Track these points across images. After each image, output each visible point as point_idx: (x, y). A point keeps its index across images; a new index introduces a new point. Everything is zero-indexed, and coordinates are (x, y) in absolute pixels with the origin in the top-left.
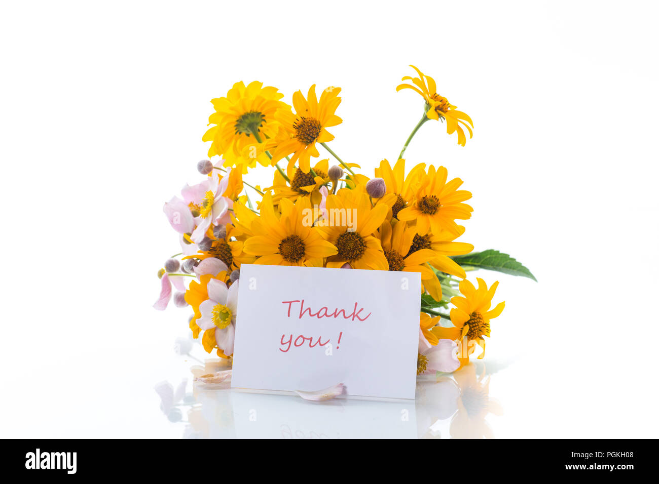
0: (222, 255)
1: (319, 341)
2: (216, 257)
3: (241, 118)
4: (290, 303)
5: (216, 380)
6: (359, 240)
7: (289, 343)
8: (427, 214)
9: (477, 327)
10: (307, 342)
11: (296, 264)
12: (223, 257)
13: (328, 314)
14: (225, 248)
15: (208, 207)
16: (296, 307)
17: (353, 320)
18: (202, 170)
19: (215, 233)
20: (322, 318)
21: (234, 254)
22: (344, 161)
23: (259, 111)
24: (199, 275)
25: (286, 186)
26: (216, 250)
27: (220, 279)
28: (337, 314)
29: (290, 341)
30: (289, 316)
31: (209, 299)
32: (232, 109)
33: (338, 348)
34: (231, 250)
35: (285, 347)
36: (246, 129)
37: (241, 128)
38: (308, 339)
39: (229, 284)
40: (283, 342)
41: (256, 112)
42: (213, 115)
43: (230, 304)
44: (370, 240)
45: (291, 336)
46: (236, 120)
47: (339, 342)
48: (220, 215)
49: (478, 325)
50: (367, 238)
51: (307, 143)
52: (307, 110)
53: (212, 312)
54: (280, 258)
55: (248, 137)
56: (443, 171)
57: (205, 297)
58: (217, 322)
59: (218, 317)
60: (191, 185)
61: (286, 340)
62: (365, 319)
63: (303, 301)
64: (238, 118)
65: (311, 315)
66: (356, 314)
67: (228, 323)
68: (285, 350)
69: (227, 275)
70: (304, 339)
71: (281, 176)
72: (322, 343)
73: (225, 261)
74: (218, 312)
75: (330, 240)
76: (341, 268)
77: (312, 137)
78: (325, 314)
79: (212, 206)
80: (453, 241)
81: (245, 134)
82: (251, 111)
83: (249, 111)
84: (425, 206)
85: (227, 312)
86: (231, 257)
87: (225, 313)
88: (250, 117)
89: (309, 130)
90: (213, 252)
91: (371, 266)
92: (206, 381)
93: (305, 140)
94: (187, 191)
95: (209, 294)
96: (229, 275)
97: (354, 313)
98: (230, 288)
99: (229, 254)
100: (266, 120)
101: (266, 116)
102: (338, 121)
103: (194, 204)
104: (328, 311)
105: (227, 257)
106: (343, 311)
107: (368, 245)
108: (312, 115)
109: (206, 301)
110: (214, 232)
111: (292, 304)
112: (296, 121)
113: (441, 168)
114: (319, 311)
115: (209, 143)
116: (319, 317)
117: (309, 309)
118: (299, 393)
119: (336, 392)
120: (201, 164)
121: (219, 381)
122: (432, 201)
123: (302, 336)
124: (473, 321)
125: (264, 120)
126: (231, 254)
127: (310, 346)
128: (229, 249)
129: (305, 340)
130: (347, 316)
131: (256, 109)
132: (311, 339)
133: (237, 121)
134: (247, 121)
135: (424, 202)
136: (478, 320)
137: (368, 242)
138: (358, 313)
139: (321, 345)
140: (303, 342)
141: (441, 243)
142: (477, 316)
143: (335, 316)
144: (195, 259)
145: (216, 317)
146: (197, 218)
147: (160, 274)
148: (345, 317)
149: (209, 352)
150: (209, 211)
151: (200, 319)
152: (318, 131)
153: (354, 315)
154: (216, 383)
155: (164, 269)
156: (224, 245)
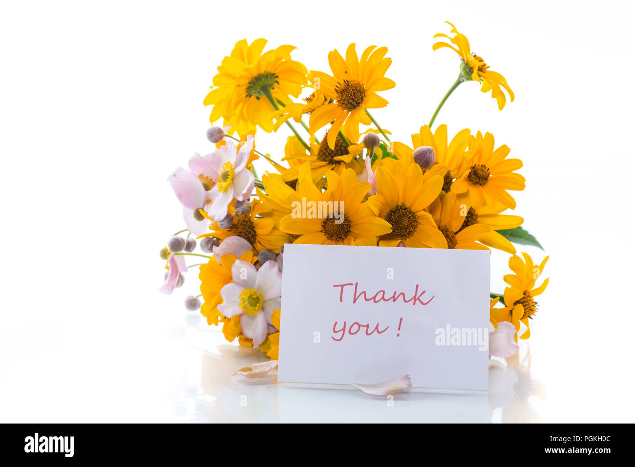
0: (245, 233)
1: (377, 328)
2: (239, 236)
3: (254, 80)
4: (342, 286)
5: (258, 374)
6: (412, 216)
7: (342, 331)
8: (477, 185)
9: (528, 306)
10: (363, 329)
11: (342, 243)
12: (246, 235)
13: (386, 298)
14: (249, 224)
15: (229, 181)
16: (349, 291)
17: (414, 304)
18: (214, 138)
19: (238, 209)
20: (379, 303)
21: (259, 231)
22: (382, 128)
23: (273, 72)
24: (218, 255)
25: (305, 155)
26: (238, 228)
27: (245, 260)
28: (395, 298)
29: (344, 329)
30: (341, 301)
31: (234, 282)
32: (246, 70)
33: (398, 335)
34: (254, 227)
35: (338, 336)
36: (259, 92)
37: (253, 91)
38: (364, 326)
39: (258, 265)
40: (336, 330)
41: (270, 73)
42: (217, 75)
43: (259, 288)
44: (423, 216)
45: (345, 323)
46: (248, 82)
47: (399, 329)
48: (246, 189)
49: (529, 305)
50: (420, 213)
51: (350, 109)
52: (346, 72)
53: (239, 298)
54: (322, 236)
55: (258, 101)
56: (490, 138)
57: (229, 279)
58: (245, 307)
59: (246, 303)
60: (203, 155)
61: (339, 327)
62: (428, 302)
63: (357, 284)
64: (250, 80)
65: (366, 300)
66: (417, 298)
67: (258, 309)
68: (339, 338)
69: (254, 256)
70: (359, 326)
71: (300, 143)
72: (380, 331)
73: (248, 239)
74: (246, 298)
75: (380, 216)
76: (397, 246)
77: (356, 102)
78: (383, 298)
79: (233, 179)
80: (500, 214)
81: (255, 97)
82: (265, 72)
83: (262, 72)
84: (475, 176)
85: (258, 297)
86: (254, 235)
87: (255, 299)
88: (263, 79)
89: (354, 94)
90: (234, 230)
91: (428, 245)
92: (248, 375)
93: (349, 106)
94: (196, 162)
95: (234, 277)
96: (257, 256)
97: (415, 296)
98: (259, 270)
99: (253, 232)
100: (279, 81)
101: (280, 76)
102: (391, 85)
103: (205, 176)
104: (405, 296)
105: (251, 236)
106: (403, 294)
107: (419, 221)
108: (353, 77)
109: (229, 285)
110: (236, 208)
111: (345, 287)
112: (338, 85)
113: (487, 134)
114: (375, 294)
115: (211, 107)
116: (375, 302)
117: (364, 292)
118: (359, 387)
119: (402, 385)
120: (212, 131)
121: (261, 375)
122: (482, 170)
123: (357, 323)
124: (524, 300)
125: (277, 82)
126: (255, 232)
127: (367, 334)
128: (252, 226)
129: (361, 327)
130: (407, 299)
131: (271, 70)
132: (368, 326)
133: (250, 83)
134: (261, 83)
135: (475, 172)
136: (528, 299)
137: (420, 218)
138: (420, 296)
139: (379, 332)
140: (359, 329)
141: (487, 216)
142: (527, 294)
143: (394, 300)
144: (211, 237)
145: (244, 301)
146: (209, 192)
147: (164, 254)
148: (405, 301)
149: (231, 341)
150: (229, 185)
151: (221, 305)
152: (363, 96)
153: (415, 299)
154: (258, 377)
155: (168, 249)
156: (247, 222)
